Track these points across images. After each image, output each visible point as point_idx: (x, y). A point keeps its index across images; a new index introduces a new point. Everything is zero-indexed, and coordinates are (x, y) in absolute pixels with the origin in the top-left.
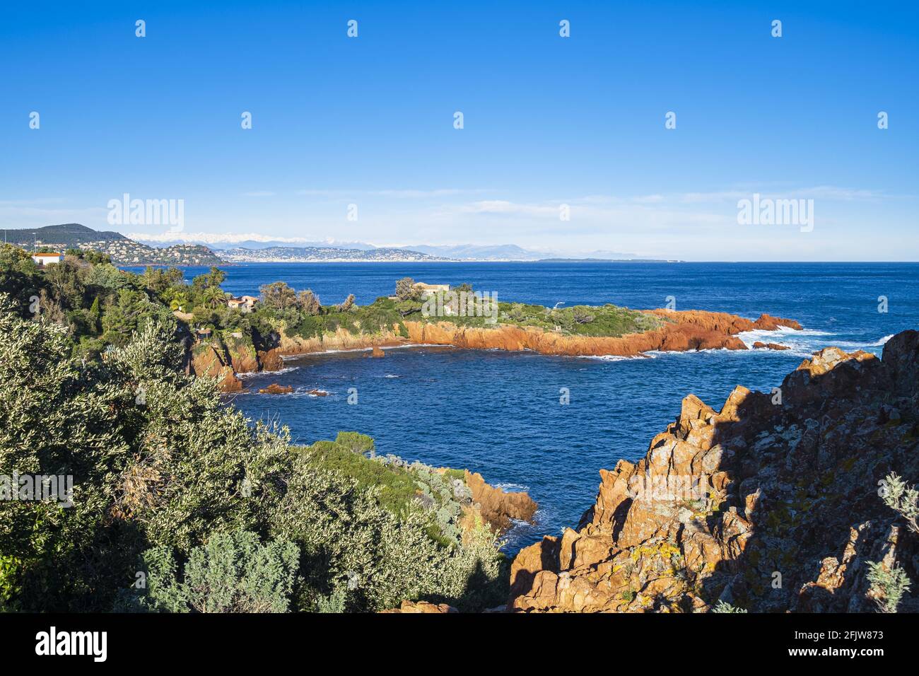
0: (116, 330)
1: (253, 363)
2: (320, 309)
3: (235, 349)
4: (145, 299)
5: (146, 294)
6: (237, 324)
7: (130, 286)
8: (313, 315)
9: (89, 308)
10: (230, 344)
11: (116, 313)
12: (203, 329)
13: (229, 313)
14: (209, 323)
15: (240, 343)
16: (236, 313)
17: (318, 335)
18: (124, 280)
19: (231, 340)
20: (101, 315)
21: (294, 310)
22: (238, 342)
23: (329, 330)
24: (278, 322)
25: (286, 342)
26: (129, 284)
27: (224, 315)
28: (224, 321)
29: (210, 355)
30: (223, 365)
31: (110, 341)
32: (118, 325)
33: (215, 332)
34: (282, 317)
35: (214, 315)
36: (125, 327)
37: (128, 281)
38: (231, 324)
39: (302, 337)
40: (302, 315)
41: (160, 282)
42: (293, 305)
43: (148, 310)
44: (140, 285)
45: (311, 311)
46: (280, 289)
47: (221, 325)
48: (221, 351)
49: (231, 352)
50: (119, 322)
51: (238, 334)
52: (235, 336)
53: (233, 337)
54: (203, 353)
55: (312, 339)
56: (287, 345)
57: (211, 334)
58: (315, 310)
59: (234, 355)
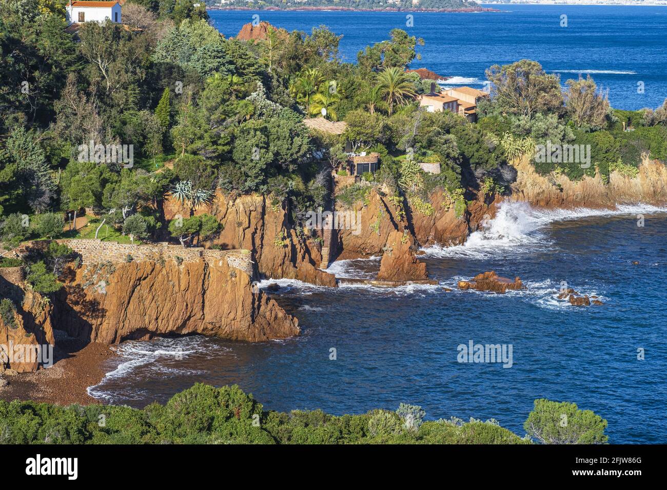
0: (195, 153)
1: (458, 226)
2: (608, 117)
3: (425, 195)
4: (258, 94)
5: (259, 83)
6: (430, 144)
7: (232, 67)
8: (592, 131)
9: (153, 108)
10: (413, 185)
11: (195, 123)
12: (363, 154)
13: (416, 124)
14: (377, 141)
15: (435, 184)
16: (433, 123)
17: (602, 172)
18: (220, 54)
19: (417, 178)
20: (173, 123)
21: (553, 119)
22: (430, 182)
23: (625, 163)
24: (519, 142)
25: (534, 184)
26: (231, 63)
27: (407, 128)
28: (405, 139)
29: (372, 207)
30: (396, 226)
31: (182, 174)
32: (199, 144)
33: (387, 159)
34: (528, 132)
35: (386, 127)
36: (211, 148)
37: (228, 58)
38: (418, 145)
39: (568, 175)
40: (569, 129)
41: (294, 57)
42: (549, 110)
43: (261, 115)
44: (250, 65)
45: (589, 121)
46: (527, 75)
47: (400, 147)
48: (393, 200)
49: (415, 202)
50: (201, 138)
51: (432, 167)
52: (426, 170)
53: (421, 172)
54: (360, 203)
55: (588, 179)
56: (537, 190)
57: (377, 166)
58: (598, 120)
59: (421, 208)
